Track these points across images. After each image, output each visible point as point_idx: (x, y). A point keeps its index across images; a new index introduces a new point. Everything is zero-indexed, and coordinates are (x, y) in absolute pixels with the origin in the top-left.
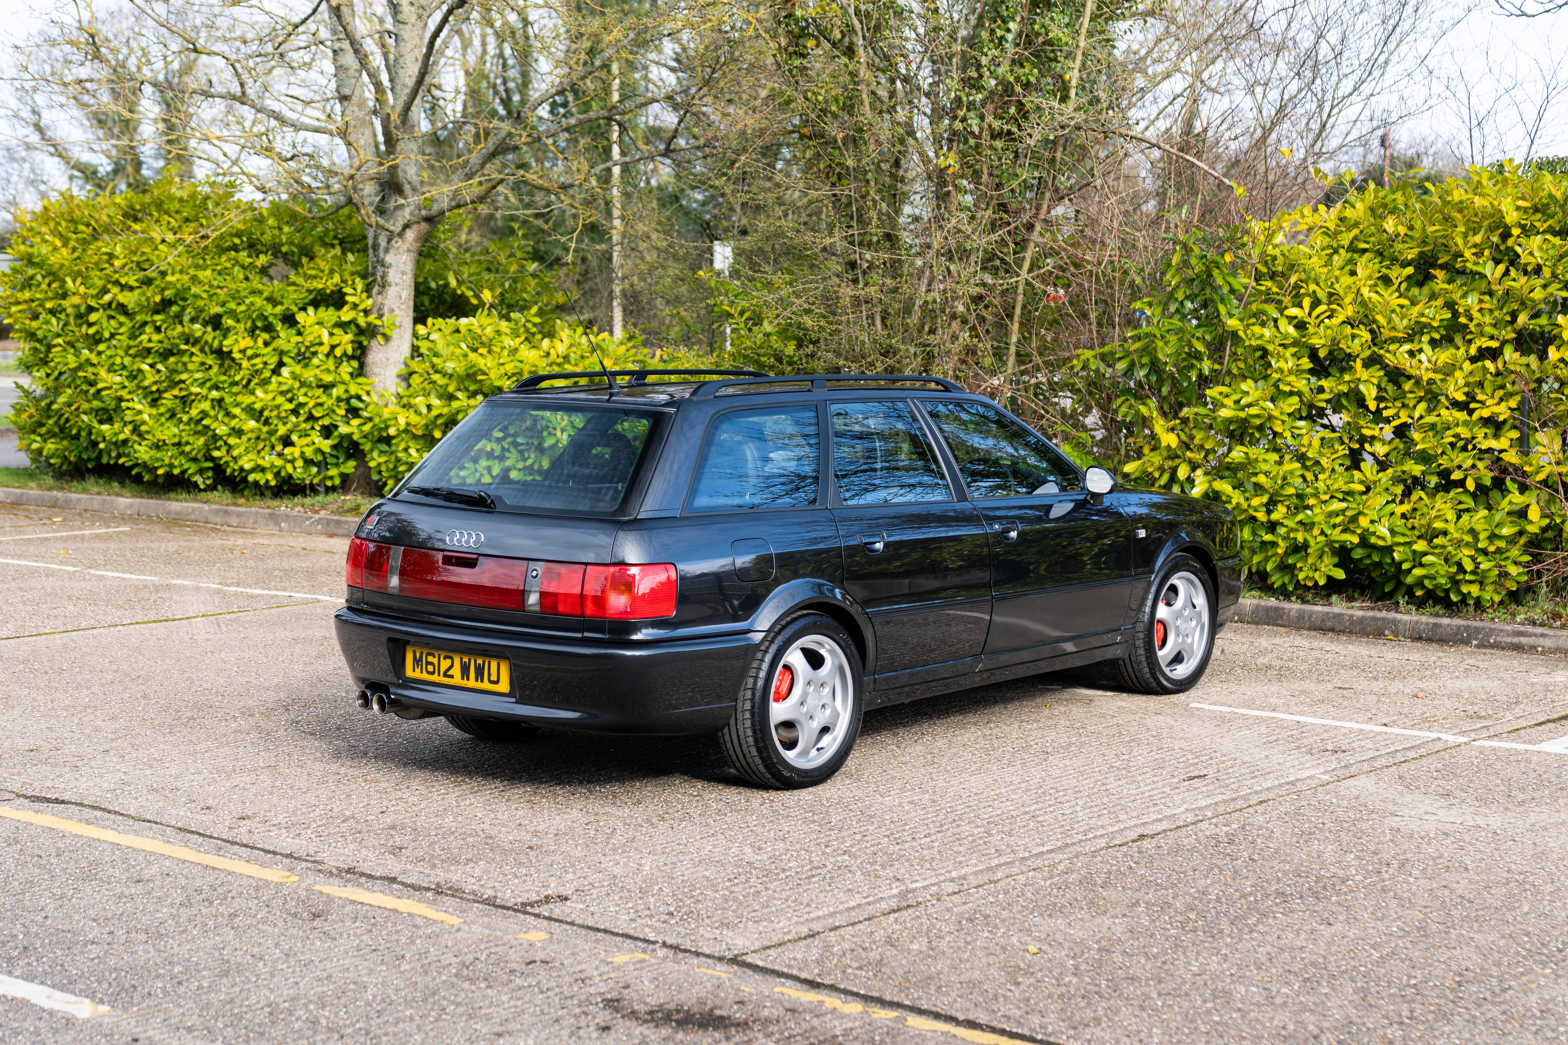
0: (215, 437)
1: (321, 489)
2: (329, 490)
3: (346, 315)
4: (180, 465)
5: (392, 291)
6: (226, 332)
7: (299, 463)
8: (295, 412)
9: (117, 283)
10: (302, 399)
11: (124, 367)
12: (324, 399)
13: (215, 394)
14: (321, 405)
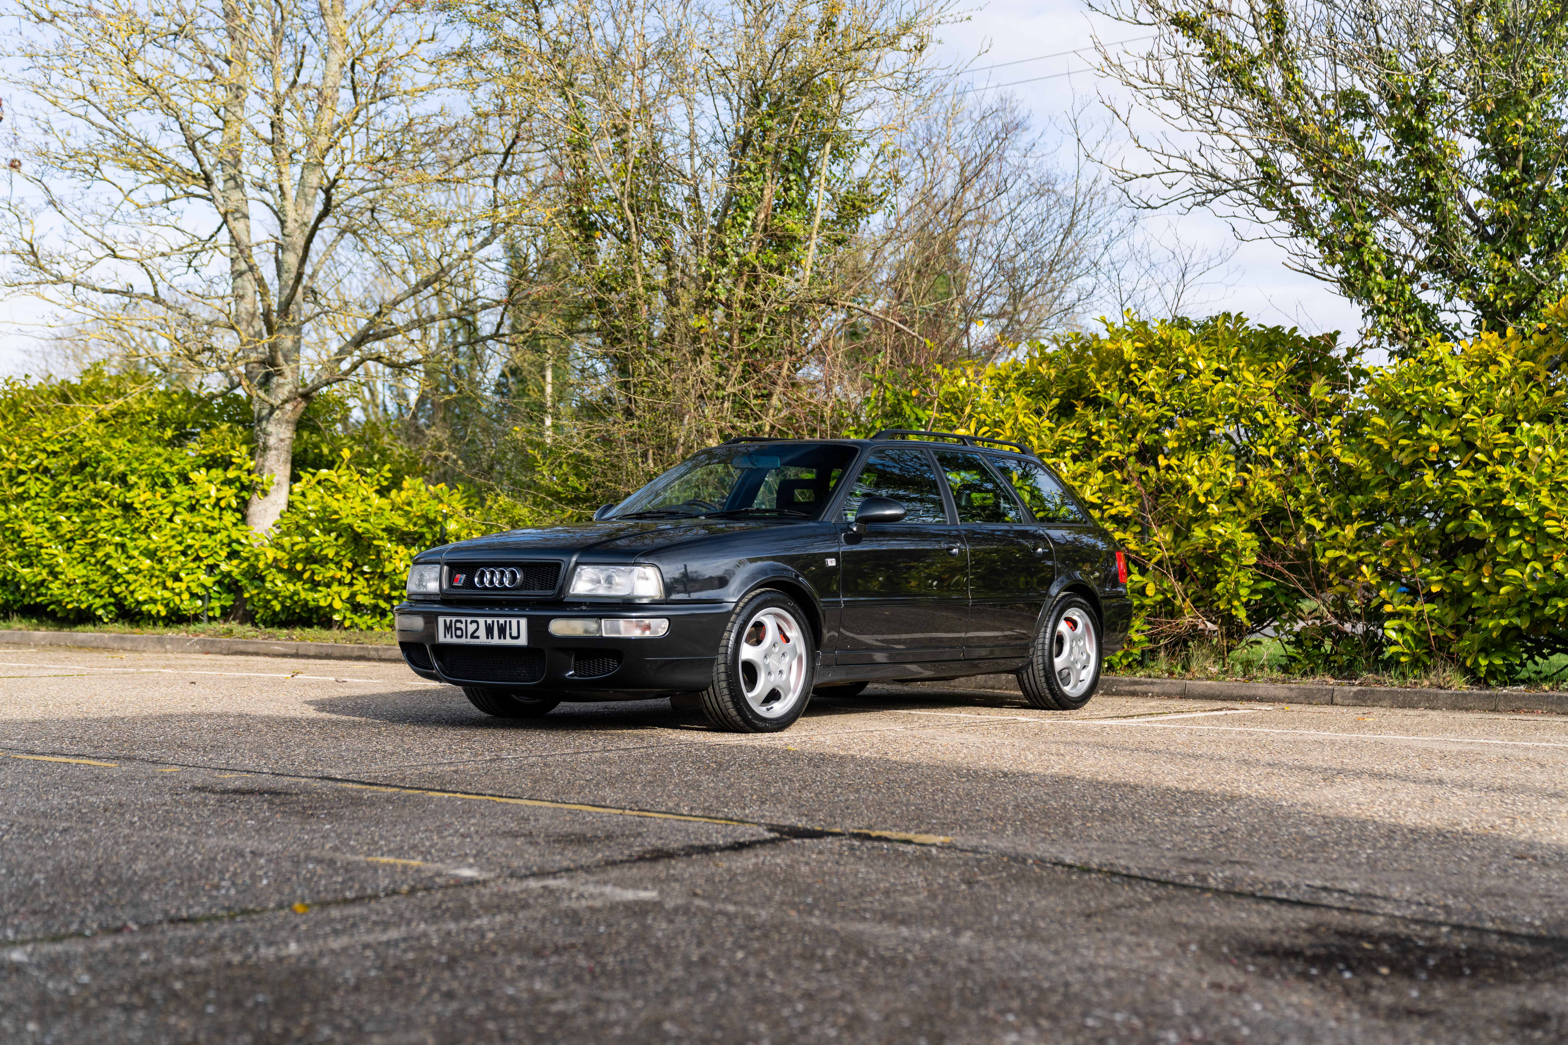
0: (116, 576)
1: (204, 618)
2: (211, 619)
3: (232, 474)
4: (86, 601)
5: (272, 455)
6: (130, 488)
7: (186, 596)
8: (184, 553)
9: (44, 450)
10: (190, 542)
11: (46, 520)
12: (209, 542)
13: (117, 539)
14: (206, 547)
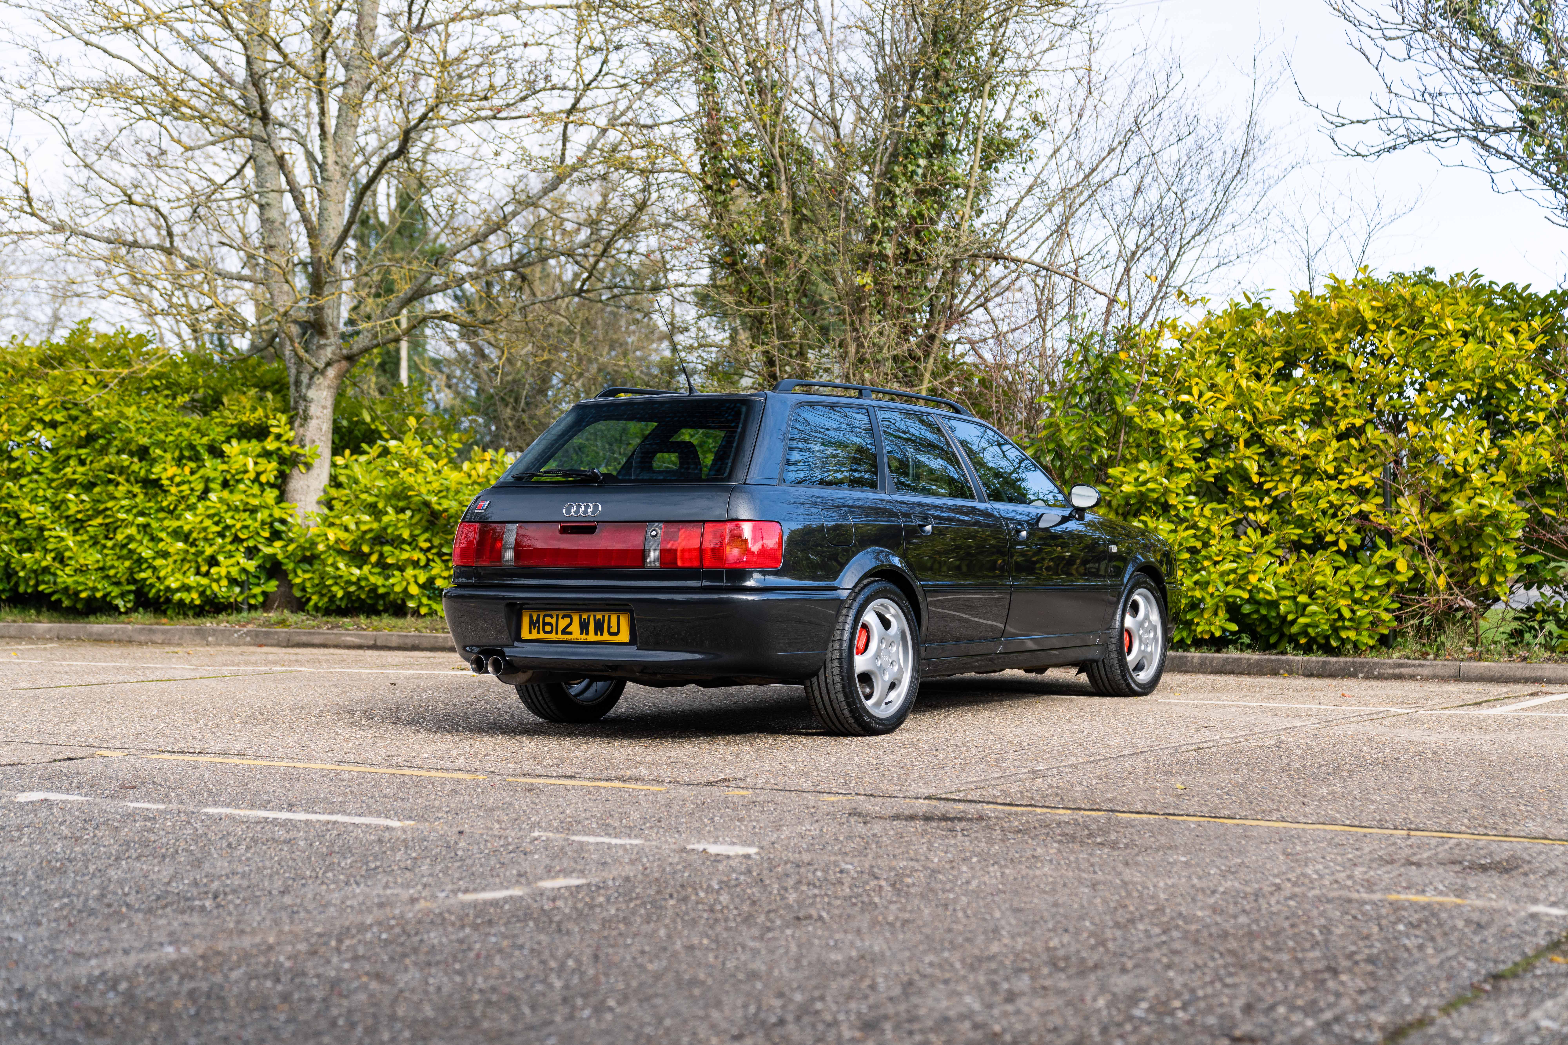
0: (140, 561)
1: (245, 607)
2: (252, 607)
3: (271, 445)
4: (103, 588)
5: (313, 424)
6: (153, 461)
7: (224, 582)
8: (221, 535)
9: (41, 420)
10: (229, 522)
11: (46, 499)
12: (249, 522)
13: (141, 520)
14: (247, 527)
